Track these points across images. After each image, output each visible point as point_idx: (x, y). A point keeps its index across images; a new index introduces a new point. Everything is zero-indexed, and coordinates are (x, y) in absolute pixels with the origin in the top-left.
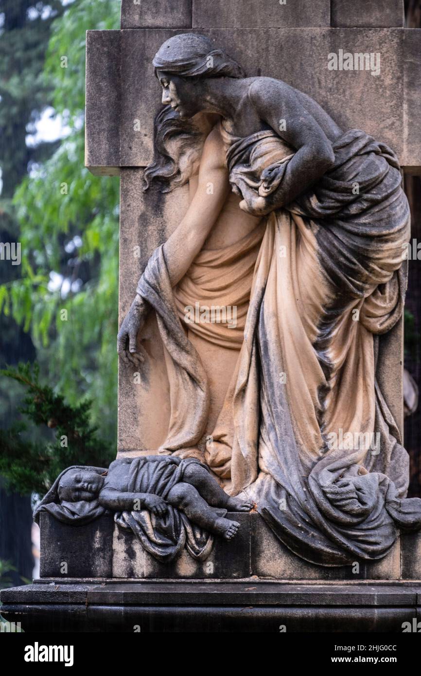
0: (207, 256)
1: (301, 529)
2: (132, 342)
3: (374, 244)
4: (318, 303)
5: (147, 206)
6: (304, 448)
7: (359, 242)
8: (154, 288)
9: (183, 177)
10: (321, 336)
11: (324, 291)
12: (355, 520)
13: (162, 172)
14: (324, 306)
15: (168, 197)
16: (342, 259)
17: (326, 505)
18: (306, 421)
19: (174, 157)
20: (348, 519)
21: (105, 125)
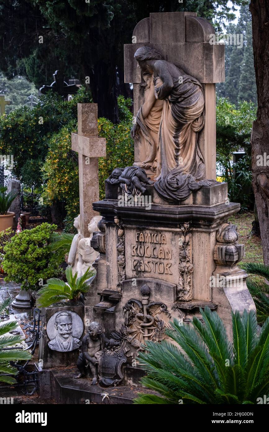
0: (154, 109)
1: (162, 191)
2: (134, 133)
3: (185, 110)
4: (173, 126)
5: (140, 94)
6: (170, 167)
7: (181, 109)
8: (139, 118)
9: (148, 86)
10: (176, 134)
11: (174, 123)
12: (175, 189)
13: (143, 85)
14: (175, 126)
15: (145, 91)
16: (177, 114)
17: (167, 185)
18: (170, 159)
19: (146, 81)
20: (173, 189)
21: (129, 71)
